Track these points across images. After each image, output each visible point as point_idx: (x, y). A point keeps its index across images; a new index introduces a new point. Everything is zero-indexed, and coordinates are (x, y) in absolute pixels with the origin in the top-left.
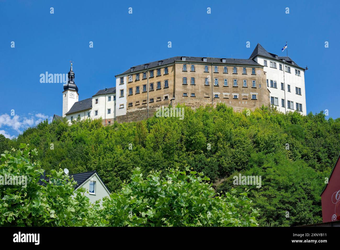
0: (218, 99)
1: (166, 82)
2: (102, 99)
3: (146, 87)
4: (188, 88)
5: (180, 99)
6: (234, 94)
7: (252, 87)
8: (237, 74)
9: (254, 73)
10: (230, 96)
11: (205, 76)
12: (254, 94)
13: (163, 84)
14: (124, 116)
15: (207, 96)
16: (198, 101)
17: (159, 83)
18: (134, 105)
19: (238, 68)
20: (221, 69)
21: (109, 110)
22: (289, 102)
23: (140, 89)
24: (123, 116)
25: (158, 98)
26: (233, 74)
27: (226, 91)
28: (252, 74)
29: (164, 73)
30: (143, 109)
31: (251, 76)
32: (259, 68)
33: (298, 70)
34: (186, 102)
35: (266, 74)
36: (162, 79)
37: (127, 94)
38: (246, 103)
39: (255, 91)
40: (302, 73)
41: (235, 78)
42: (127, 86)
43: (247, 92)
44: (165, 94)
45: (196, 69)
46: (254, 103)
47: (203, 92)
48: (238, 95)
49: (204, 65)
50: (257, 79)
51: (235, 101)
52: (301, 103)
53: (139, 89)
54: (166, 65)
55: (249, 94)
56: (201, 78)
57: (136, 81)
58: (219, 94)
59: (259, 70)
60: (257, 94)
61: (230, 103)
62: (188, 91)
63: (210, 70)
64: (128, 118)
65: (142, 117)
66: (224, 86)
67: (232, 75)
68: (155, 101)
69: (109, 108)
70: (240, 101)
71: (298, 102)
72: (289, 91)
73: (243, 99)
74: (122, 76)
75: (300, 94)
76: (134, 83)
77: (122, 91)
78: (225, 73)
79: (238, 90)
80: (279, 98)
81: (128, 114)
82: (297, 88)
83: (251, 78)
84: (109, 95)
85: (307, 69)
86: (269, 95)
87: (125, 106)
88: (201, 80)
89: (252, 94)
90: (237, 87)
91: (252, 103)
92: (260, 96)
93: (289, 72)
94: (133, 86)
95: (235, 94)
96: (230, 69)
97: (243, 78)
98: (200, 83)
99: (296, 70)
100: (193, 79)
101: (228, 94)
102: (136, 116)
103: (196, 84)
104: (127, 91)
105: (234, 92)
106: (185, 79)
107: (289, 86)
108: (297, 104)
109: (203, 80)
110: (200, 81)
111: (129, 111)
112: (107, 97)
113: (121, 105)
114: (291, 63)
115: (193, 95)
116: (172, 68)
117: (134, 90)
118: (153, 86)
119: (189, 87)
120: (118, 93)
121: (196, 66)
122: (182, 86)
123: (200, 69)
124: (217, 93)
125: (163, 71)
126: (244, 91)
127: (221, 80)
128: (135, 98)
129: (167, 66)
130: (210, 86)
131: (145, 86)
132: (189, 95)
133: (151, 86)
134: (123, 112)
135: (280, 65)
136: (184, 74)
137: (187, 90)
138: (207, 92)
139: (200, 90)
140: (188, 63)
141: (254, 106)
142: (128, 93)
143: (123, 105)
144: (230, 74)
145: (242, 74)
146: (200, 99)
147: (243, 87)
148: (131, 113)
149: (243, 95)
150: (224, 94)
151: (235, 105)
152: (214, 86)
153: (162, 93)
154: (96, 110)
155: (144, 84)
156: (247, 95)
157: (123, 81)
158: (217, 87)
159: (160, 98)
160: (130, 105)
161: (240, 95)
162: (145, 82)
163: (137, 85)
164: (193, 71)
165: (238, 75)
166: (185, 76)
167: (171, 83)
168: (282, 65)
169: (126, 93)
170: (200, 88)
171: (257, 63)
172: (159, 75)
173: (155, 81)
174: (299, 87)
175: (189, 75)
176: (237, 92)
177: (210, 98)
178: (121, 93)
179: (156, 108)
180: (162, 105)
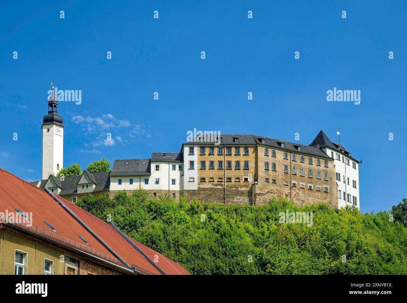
0: (295, 188)
1: (246, 163)
2: (164, 167)
3: (222, 164)
4: (270, 173)
5: (263, 184)
6: (309, 185)
7: (324, 180)
8: (312, 165)
9: (326, 166)
10: (305, 186)
11: (285, 163)
12: (326, 186)
13: (242, 164)
14: (195, 190)
15: (286, 184)
16: (278, 188)
17: (238, 163)
18: (207, 180)
19: (313, 159)
20: (298, 157)
21: (174, 181)
22: (348, 194)
23: (215, 164)
24: (193, 191)
25: (237, 178)
26: (309, 164)
27: (303, 181)
28: (324, 167)
29: (244, 153)
30: (219, 187)
32: (331, 161)
33: (355, 162)
34: (268, 187)
35: (336, 167)
37: (198, 167)
38: (319, 195)
39: (327, 184)
40: (357, 165)
41: (310, 168)
42: (199, 159)
43: (320, 184)
44: (245, 176)
45: (277, 155)
46: (326, 196)
47: (283, 179)
48: (312, 185)
49: (284, 151)
50: (329, 171)
51: (310, 192)
53: (213, 164)
54: (246, 145)
55: (322, 186)
56: (281, 164)
57: (210, 155)
58: (296, 183)
59: (331, 164)
60: (328, 186)
61: (306, 193)
62: (270, 177)
63: (289, 158)
64: (200, 194)
65: (217, 195)
66: (301, 176)
67: (308, 166)
68: (233, 180)
69: (174, 178)
70: (314, 192)
72: (348, 184)
73: (317, 191)
74: (192, 146)
75: (355, 188)
76: (207, 156)
77: (192, 163)
78: (302, 163)
79: (313, 181)
80: (341, 191)
81: (200, 189)
82: (353, 181)
83: (324, 171)
84: (174, 164)
85: (361, 162)
86: (337, 188)
87: (196, 180)
88: (281, 167)
89: (324, 186)
90: (312, 178)
91: (324, 195)
92: (331, 189)
93: (349, 165)
94: (206, 160)
96: (306, 158)
97: (317, 169)
98: (280, 169)
99: (353, 163)
100: (274, 165)
101: (304, 184)
102: (210, 193)
103: (277, 170)
104: (198, 164)
105: (309, 182)
106: (267, 164)
107: (348, 178)
108: (353, 197)
109: (283, 167)
110: (280, 167)
111: (202, 186)
112: (171, 166)
113: (190, 178)
114: (348, 154)
115: (274, 181)
116: (253, 149)
117: (208, 164)
118: (230, 164)
119: (271, 172)
120: (186, 164)
121: (276, 151)
122: (264, 170)
123: (280, 155)
124: (295, 182)
125: (242, 151)
126: (318, 183)
127: (298, 169)
128: (208, 173)
129: (247, 146)
130: (289, 174)
131: (220, 162)
132: (271, 181)
133: (228, 164)
134: (194, 186)
135: (343, 157)
136: (266, 159)
137: (269, 175)
138: (287, 180)
139: (280, 177)
140: (270, 147)
141: (326, 198)
142: (200, 167)
143: (193, 178)
144: (306, 164)
145: (317, 165)
146: (279, 186)
147: (317, 179)
148: (204, 189)
149: (317, 186)
150: (301, 183)
151: (309, 196)
152: (293, 174)
153: (241, 174)
154: (157, 177)
155: (219, 160)
156: (320, 187)
157: (193, 152)
158: (295, 176)
159: (239, 178)
160: (203, 180)
161: (314, 186)
162: (221, 158)
163: (212, 160)
164: (274, 156)
165: (312, 166)
166: (266, 161)
167: (252, 165)
168: (344, 157)
169: (197, 165)
170: (280, 175)
171: (326, 154)
172: (238, 154)
173: (233, 159)
174: (355, 180)
175: (270, 160)
176: (311, 183)
177: (289, 187)
178: (191, 164)
179: (234, 189)
180: (242, 187)
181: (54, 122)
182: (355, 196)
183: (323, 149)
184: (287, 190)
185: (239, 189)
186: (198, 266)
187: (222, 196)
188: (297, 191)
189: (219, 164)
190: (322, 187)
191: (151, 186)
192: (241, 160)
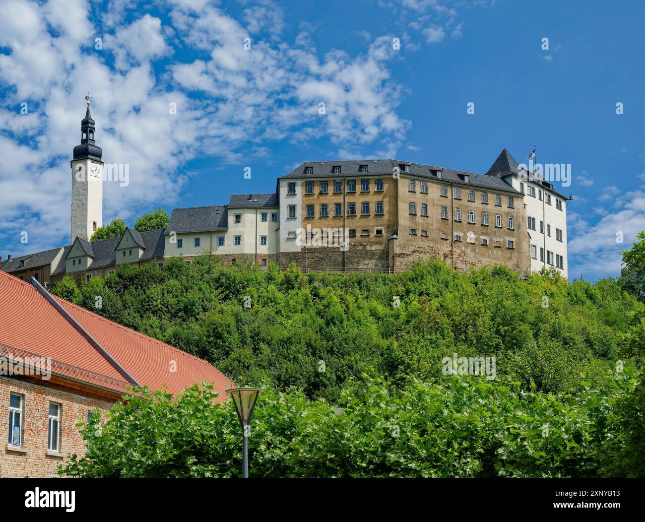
0: (460, 243)
1: (380, 205)
2: (249, 217)
3: (340, 208)
4: (417, 220)
5: (406, 238)
6: (483, 237)
7: (508, 229)
8: (488, 204)
9: (511, 206)
10: (477, 240)
11: (443, 203)
12: (511, 239)
13: (373, 208)
14: (297, 253)
15: (444, 237)
16: (431, 244)
17: (366, 205)
19: (490, 195)
20: (465, 194)
21: (264, 239)
22: (548, 252)
23: (329, 209)
24: (295, 253)
25: (364, 231)
26: (482, 203)
27: (472, 232)
28: (508, 207)
29: (376, 188)
31: (507, 210)
32: (519, 197)
33: (559, 199)
34: (414, 244)
35: (527, 207)
36: (372, 199)
37: (303, 215)
38: (500, 253)
39: (512, 235)
40: (564, 204)
41: (484, 210)
42: (303, 201)
43: (500, 236)
44: (377, 226)
45: (430, 190)
46: (510, 255)
47: (439, 230)
48: (487, 238)
49: (440, 184)
50: (515, 215)
51: (484, 249)
52: (562, 255)
53: (326, 209)
54: (380, 175)
55: (504, 238)
56: (437, 205)
57: (321, 193)
58: (461, 234)
59: (518, 202)
60: (514, 239)
61: (477, 251)
62: (417, 227)
63: (449, 194)
64: (305, 258)
65: (332, 259)
66: (469, 223)
67: (480, 206)
68: (358, 234)
69: (264, 235)
70: (490, 249)
71: (558, 254)
72: (549, 235)
73: (496, 247)
74: (292, 181)
75: (561, 241)
76: (316, 197)
77: (292, 209)
78: (471, 201)
79: (489, 231)
80: (537, 247)
81: (305, 250)
82: (557, 229)
83: (507, 214)
84: (264, 211)
85: (571, 199)
86: (529, 242)
88: (437, 209)
89: (508, 239)
90: (488, 226)
91: (508, 254)
92: (519, 244)
93: (549, 203)
94: (314, 202)
95: (485, 237)
96: (478, 195)
97: (496, 212)
98: (435, 213)
99: (557, 200)
100: (425, 207)
101: (475, 236)
102: (321, 256)
103: (429, 215)
104: (303, 209)
105: (483, 234)
106: (413, 205)
107: (549, 226)
108: (557, 256)
109: (440, 210)
110: (435, 210)
112: (259, 217)
113: (290, 233)
114: (549, 187)
115: (425, 235)
116: (391, 185)
117: (317, 210)
118: (353, 208)
119: (419, 219)
120: (284, 211)
121: (429, 184)
122: (408, 216)
123: (435, 191)
124: (459, 234)
125: (373, 188)
126: (497, 234)
127: (465, 212)
128: (319, 224)
129: (381, 177)
130: (450, 221)
131: (338, 206)
132: (419, 233)
133: (350, 208)
134: (296, 246)
135: (540, 192)
136: (411, 198)
137: (416, 223)
138: (445, 231)
139: (435, 227)
140: (417, 178)
141: (510, 259)
142: (305, 213)
143: (295, 233)
144: (477, 204)
145: (495, 205)
146: (434, 240)
147: (496, 227)
148: (312, 251)
149: (495, 239)
150: (469, 235)
151: (483, 255)
152: (455, 221)
153: (371, 224)
154: (238, 234)
155: (336, 202)
156: (501, 240)
157: (294, 191)
158: (459, 224)
159: (367, 231)
161: (491, 240)
162: (339, 199)
163: (324, 202)
164: (425, 193)
165: (488, 207)
166: (412, 200)
167: (386, 208)
168: (542, 191)
169: (300, 212)
170: (435, 222)
171: (512, 186)
172: (365, 192)
173: (358, 200)
174: (559, 228)
175: (418, 198)
176: (487, 235)
177: (449, 241)
178: (290, 210)
179: (360, 248)
180: (372, 244)
181: (89, 156)
182: (560, 254)
183: (507, 180)
184: (445, 248)
185: (368, 248)
186: (287, 372)
187: (340, 260)
188: (463, 249)
189: (336, 208)
190: (505, 241)
191: (228, 248)
192: (370, 200)
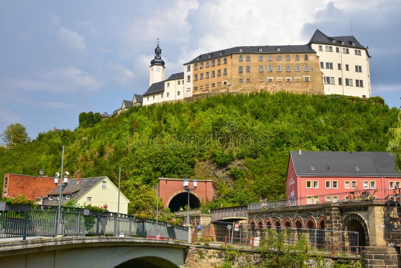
0: (272, 83)
1: (225, 70)
2: (173, 83)
4: (243, 75)
5: (237, 84)
6: (287, 78)
7: (304, 71)
8: (290, 60)
9: (306, 58)
10: (283, 79)
11: (260, 64)
12: (307, 76)
13: (222, 71)
14: (191, 97)
15: (261, 81)
16: (253, 86)
17: (219, 71)
18: (198, 89)
19: (291, 55)
20: (275, 57)
21: (179, 92)
22: (347, 79)
24: (189, 98)
25: (219, 83)
26: (286, 60)
27: (280, 76)
28: (304, 60)
29: (224, 62)
30: (206, 92)
31: (303, 62)
32: (312, 53)
33: (358, 50)
34: (242, 86)
35: (319, 57)
36: (222, 67)
38: (299, 85)
39: (308, 74)
40: (363, 52)
41: (288, 64)
42: (193, 73)
43: (299, 76)
44: (224, 80)
45: (252, 58)
46: (306, 85)
47: (258, 77)
48: (291, 78)
49: (259, 54)
50: (309, 63)
51: (288, 84)
52: (362, 80)
53: (203, 75)
54: (225, 56)
56: (256, 65)
57: (201, 68)
58: (272, 78)
59: (312, 56)
60: (309, 76)
61: (284, 85)
62: (244, 78)
63: (264, 59)
66: (277, 72)
67: (285, 62)
68: (216, 85)
69: (178, 91)
70: (292, 84)
71: (358, 79)
72: (347, 69)
73: (296, 82)
74: (189, 65)
75: (360, 72)
76: (199, 70)
77: (189, 77)
78: (278, 61)
79: (291, 74)
80: (335, 78)
81: (194, 96)
82: (357, 66)
83: (304, 64)
84: (179, 80)
86: (321, 76)
87: (192, 89)
88: (256, 68)
89: (304, 76)
90: (290, 72)
92: (313, 78)
93: (348, 52)
94: (198, 73)
95: (289, 78)
96: (284, 56)
97: (296, 64)
98: (254, 70)
99: (356, 51)
100: (248, 68)
101: (281, 78)
102: (200, 98)
103: (251, 71)
104: (193, 77)
105: (287, 76)
106: (241, 68)
107: (347, 66)
108: (357, 81)
109: (258, 68)
111: (195, 94)
112: (177, 82)
113: (188, 88)
115: (248, 81)
116: (230, 59)
117: (199, 76)
118: (214, 73)
119: (245, 74)
120: (186, 78)
121: (251, 56)
122: (238, 73)
123: (255, 58)
125: (222, 60)
126: (297, 75)
127: (274, 66)
128: (200, 83)
130: (264, 73)
131: (207, 73)
132: (245, 81)
134: (190, 94)
138: (262, 78)
139: (255, 77)
141: (307, 87)
142: (194, 79)
143: (190, 88)
144: (283, 61)
145: (295, 61)
146: (255, 83)
147: (296, 72)
148: (196, 96)
149: (295, 78)
150: (277, 78)
151: (288, 87)
152: (268, 72)
153: (222, 79)
154: (168, 92)
155: (207, 71)
156: (300, 78)
157: (190, 69)
158: (271, 73)
160: (196, 88)
161: (293, 79)
163: (202, 72)
164: (248, 60)
165: (291, 62)
166: (240, 65)
167: (229, 71)
169: (192, 79)
170: (254, 75)
171: (312, 49)
172: (219, 64)
173: (216, 69)
175: (245, 63)
176: (289, 76)
177: (264, 83)
179: (217, 92)
180: (222, 89)
182: (360, 79)
184: (262, 87)
185: (220, 91)
188: (274, 85)
190: (302, 78)
192: (221, 69)
